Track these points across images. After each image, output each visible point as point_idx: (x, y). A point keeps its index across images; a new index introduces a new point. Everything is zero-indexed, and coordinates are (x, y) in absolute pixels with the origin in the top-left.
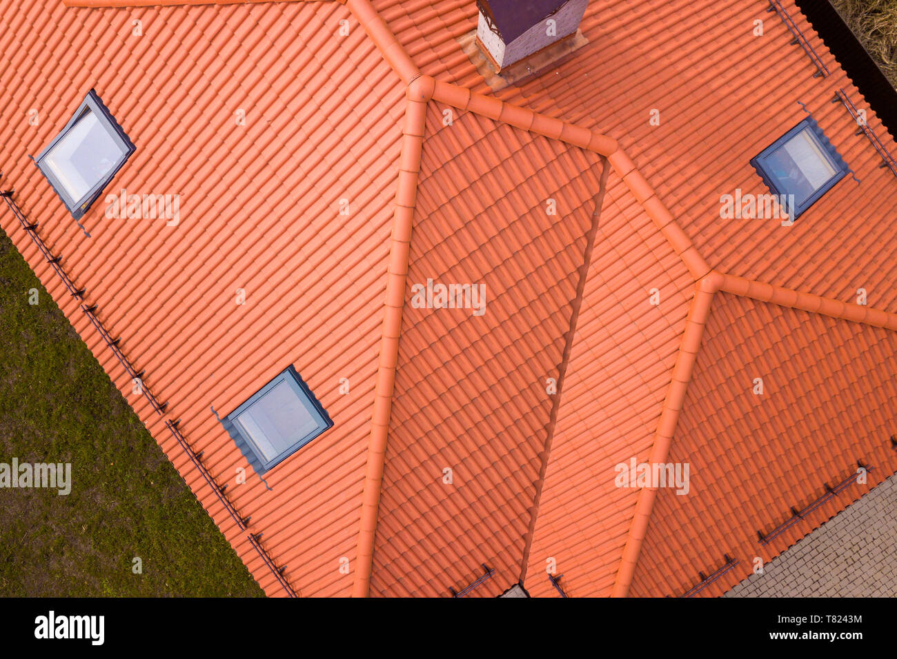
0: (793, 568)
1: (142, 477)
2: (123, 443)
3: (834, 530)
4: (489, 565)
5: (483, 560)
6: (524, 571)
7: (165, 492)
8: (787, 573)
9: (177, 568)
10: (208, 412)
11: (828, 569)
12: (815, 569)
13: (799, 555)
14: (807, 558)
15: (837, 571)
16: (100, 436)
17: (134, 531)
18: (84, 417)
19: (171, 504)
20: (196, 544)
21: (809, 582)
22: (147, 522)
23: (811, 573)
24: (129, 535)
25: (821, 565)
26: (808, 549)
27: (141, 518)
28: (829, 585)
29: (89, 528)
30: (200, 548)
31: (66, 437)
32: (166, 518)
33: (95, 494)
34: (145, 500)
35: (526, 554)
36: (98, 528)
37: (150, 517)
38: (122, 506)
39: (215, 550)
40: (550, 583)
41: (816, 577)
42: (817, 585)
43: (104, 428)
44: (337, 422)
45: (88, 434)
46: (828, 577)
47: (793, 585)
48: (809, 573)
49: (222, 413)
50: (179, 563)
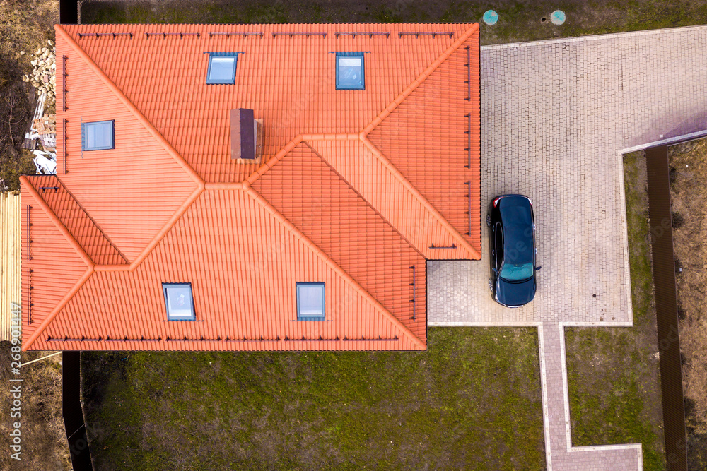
0: (517, 148)
1: (294, 383)
2: (275, 381)
3: (513, 121)
4: (411, 266)
5: (408, 266)
6: (423, 255)
7: (307, 378)
8: (517, 152)
9: (341, 395)
10: (291, 323)
11: (527, 134)
12: (524, 139)
13: (513, 142)
14: (517, 139)
15: (530, 131)
16: (266, 389)
17: (314, 402)
18: (253, 390)
19: (314, 379)
20: (337, 381)
21: (527, 146)
22: (314, 394)
23: (524, 142)
24: (314, 405)
25: (524, 135)
26: (513, 136)
27: (311, 395)
28: (534, 138)
29: (300, 419)
30: (340, 380)
31: (256, 402)
32: (318, 385)
33: (288, 407)
34: (304, 389)
35: (417, 251)
36: (302, 416)
37: (313, 391)
38: (300, 399)
39: (345, 374)
40: (433, 250)
41: (527, 141)
42: (530, 143)
43: (263, 384)
44: (324, 281)
45: (262, 392)
46: (530, 136)
47: (524, 152)
48: (523, 143)
49: (295, 318)
50: (340, 393)
